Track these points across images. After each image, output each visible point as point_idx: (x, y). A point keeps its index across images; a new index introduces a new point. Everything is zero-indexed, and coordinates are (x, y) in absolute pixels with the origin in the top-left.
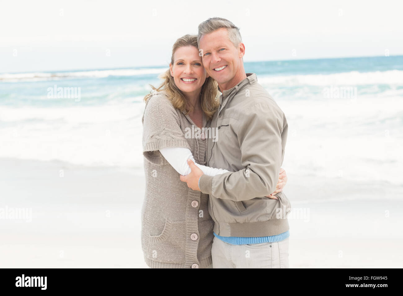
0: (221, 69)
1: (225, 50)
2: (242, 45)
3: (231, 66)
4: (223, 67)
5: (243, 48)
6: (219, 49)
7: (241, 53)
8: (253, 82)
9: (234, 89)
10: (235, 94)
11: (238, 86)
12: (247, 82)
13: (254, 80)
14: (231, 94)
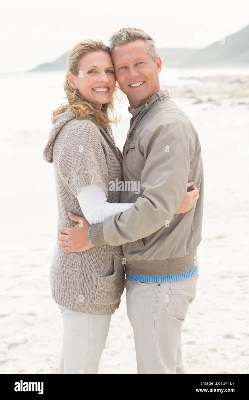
0: (138, 84)
1: (143, 64)
2: (159, 60)
3: (149, 82)
4: (141, 83)
5: (160, 63)
6: (137, 62)
7: (158, 68)
8: (164, 97)
9: (143, 108)
10: (145, 112)
11: (147, 103)
12: (157, 98)
13: (164, 95)
14: (141, 113)
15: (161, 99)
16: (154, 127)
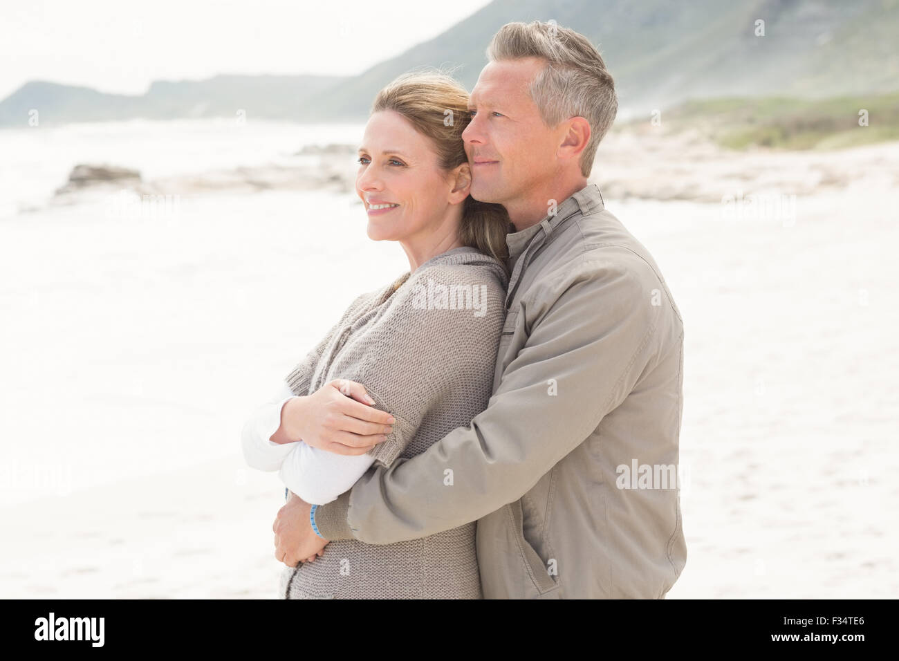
8: (590, 206)
9: (538, 232)
10: (542, 243)
11: (549, 221)
12: (574, 209)
13: (590, 202)
14: (532, 244)
15: (584, 210)
16: (561, 281)
